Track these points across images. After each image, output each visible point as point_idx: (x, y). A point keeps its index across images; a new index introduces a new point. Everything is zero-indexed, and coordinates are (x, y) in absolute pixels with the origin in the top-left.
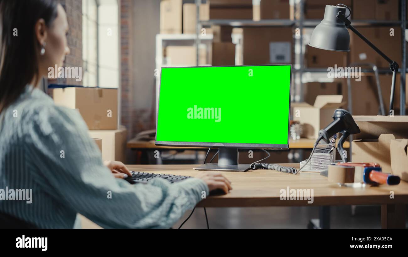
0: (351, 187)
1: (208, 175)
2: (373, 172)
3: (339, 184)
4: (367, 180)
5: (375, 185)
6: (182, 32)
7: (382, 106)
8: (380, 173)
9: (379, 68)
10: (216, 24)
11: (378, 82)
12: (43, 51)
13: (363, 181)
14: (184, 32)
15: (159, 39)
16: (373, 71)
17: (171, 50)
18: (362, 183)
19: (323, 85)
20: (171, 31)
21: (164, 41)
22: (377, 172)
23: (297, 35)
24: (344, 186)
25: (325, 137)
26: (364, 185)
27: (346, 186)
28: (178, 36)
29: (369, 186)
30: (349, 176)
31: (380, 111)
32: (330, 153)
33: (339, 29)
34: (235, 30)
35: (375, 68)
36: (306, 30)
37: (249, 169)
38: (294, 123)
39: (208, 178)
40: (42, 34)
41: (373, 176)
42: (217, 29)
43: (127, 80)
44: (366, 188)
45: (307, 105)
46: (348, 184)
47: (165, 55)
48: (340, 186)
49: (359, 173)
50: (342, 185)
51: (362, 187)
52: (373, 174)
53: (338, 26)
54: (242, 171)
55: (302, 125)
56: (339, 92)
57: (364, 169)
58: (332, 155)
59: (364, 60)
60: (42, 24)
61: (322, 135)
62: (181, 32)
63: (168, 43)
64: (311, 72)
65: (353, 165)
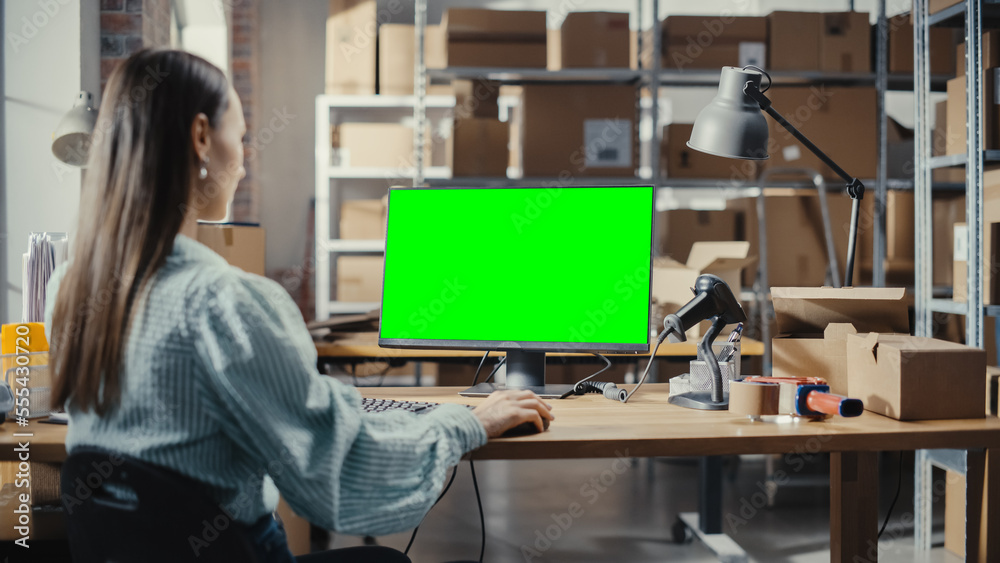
0: (772, 423)
1: (508, 399)
2: (813, 393)
3: (750, 417)
4: (803, 409)
5: (817, 417)
6: (377, 91)
7: (833, 264)
8: (827, 394)
9: (827, 179)
10: (462, 78)
11: (825, 212)
12: (204, 172)
13: (795, 411)
14: (381, 91)
15: (323, 105)
16: (811, 185)
17: (349, 131)
18: (794, 416)
19: (704, 216)
20: (350, 87)
21: (332, 109)
22: (822, 393)
23: (646, 102)
24: (758, 420)
25: (677, 329)
26: (797, 420)
27: (761, 421)
28: (366, 99)
29: (806, 420)
30: (768, 401)
31: (829, 274)
32: (727, 361)
33: (749, 115)
34: (504, 89)
35: (818, 180)
36: (664, 92)
37: (572, 393)
38: (654, 303)
39: (508, 402)
40: (202, 141)
41: (814, 401)
42: (466, 87)
43: (248, 201)
44: (800, 423)
45: (674, 263)
46: (765, 417)
47: (336, 144)
48: (752, 420)
49: (788, 397)
50: (755, 420)
51: (793, 423)
52: (814, 397)
53: (746, 109)
54: (557, 398)
55: (660, 307)
56: (739, 236)
57: (796, 388)
58: (732, 366)
59: (793, 162)
60: (202, 123)
61: (671, 325)
62: (373, 90)
63: (342, 115)
64: (675, 186)
65: (776, 381)
